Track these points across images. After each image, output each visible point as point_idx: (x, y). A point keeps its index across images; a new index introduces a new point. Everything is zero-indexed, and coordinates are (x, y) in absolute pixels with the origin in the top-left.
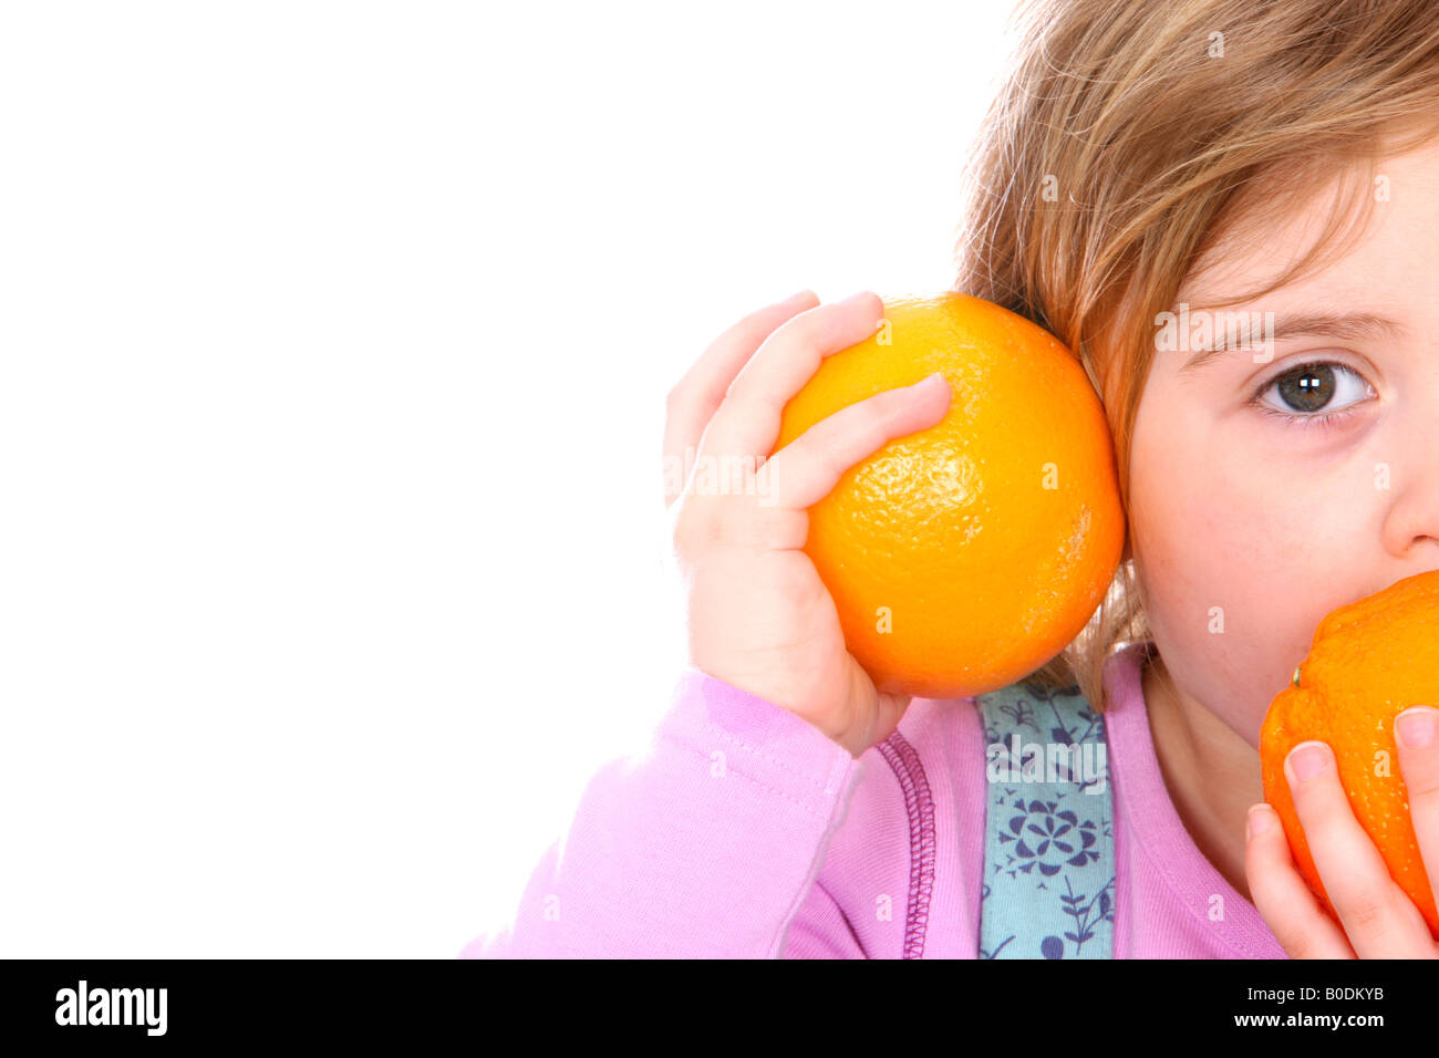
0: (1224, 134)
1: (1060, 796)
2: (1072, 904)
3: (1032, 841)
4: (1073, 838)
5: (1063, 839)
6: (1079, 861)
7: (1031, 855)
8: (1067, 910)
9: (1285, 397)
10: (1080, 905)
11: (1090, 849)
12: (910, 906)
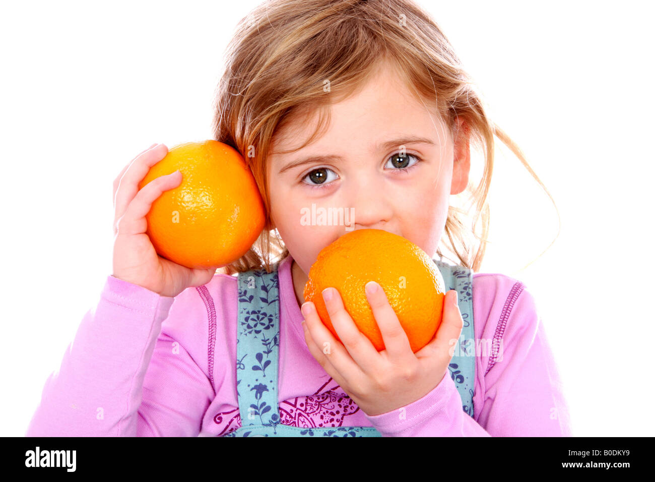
0: (282, 97)
1: (262, 308)
2: (265, 342)
3: (252, 323)
4: (266, 321)
5: (262, 322)
6: (267, 328)
7: (252, 328)
8: (263, 344)
9: (312, 180)
10: (268, 342)
11: (271, 324)
12: (209, 349)
